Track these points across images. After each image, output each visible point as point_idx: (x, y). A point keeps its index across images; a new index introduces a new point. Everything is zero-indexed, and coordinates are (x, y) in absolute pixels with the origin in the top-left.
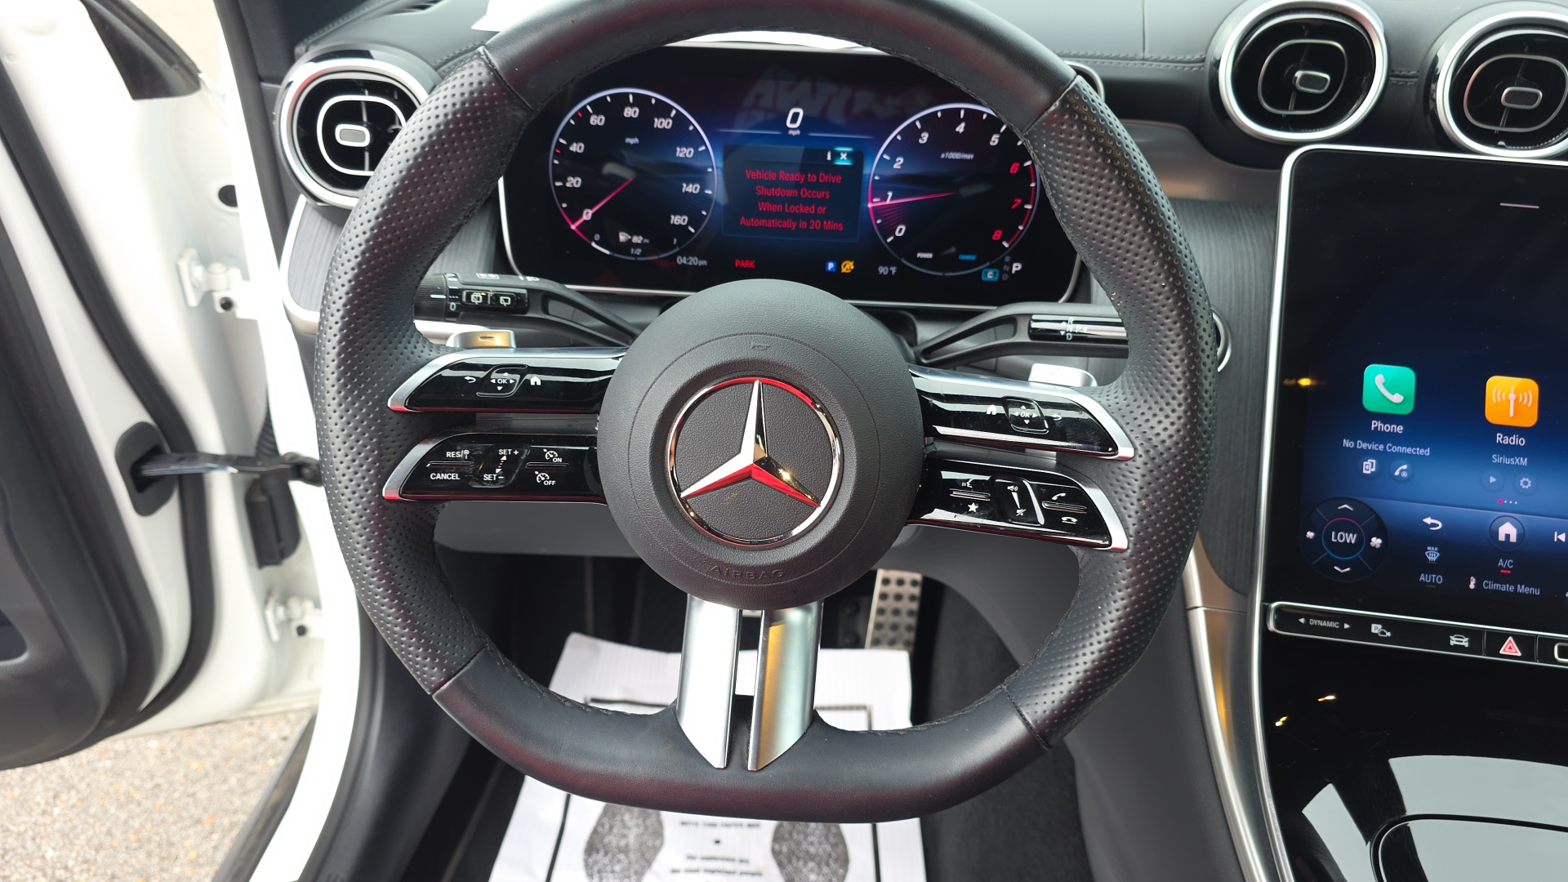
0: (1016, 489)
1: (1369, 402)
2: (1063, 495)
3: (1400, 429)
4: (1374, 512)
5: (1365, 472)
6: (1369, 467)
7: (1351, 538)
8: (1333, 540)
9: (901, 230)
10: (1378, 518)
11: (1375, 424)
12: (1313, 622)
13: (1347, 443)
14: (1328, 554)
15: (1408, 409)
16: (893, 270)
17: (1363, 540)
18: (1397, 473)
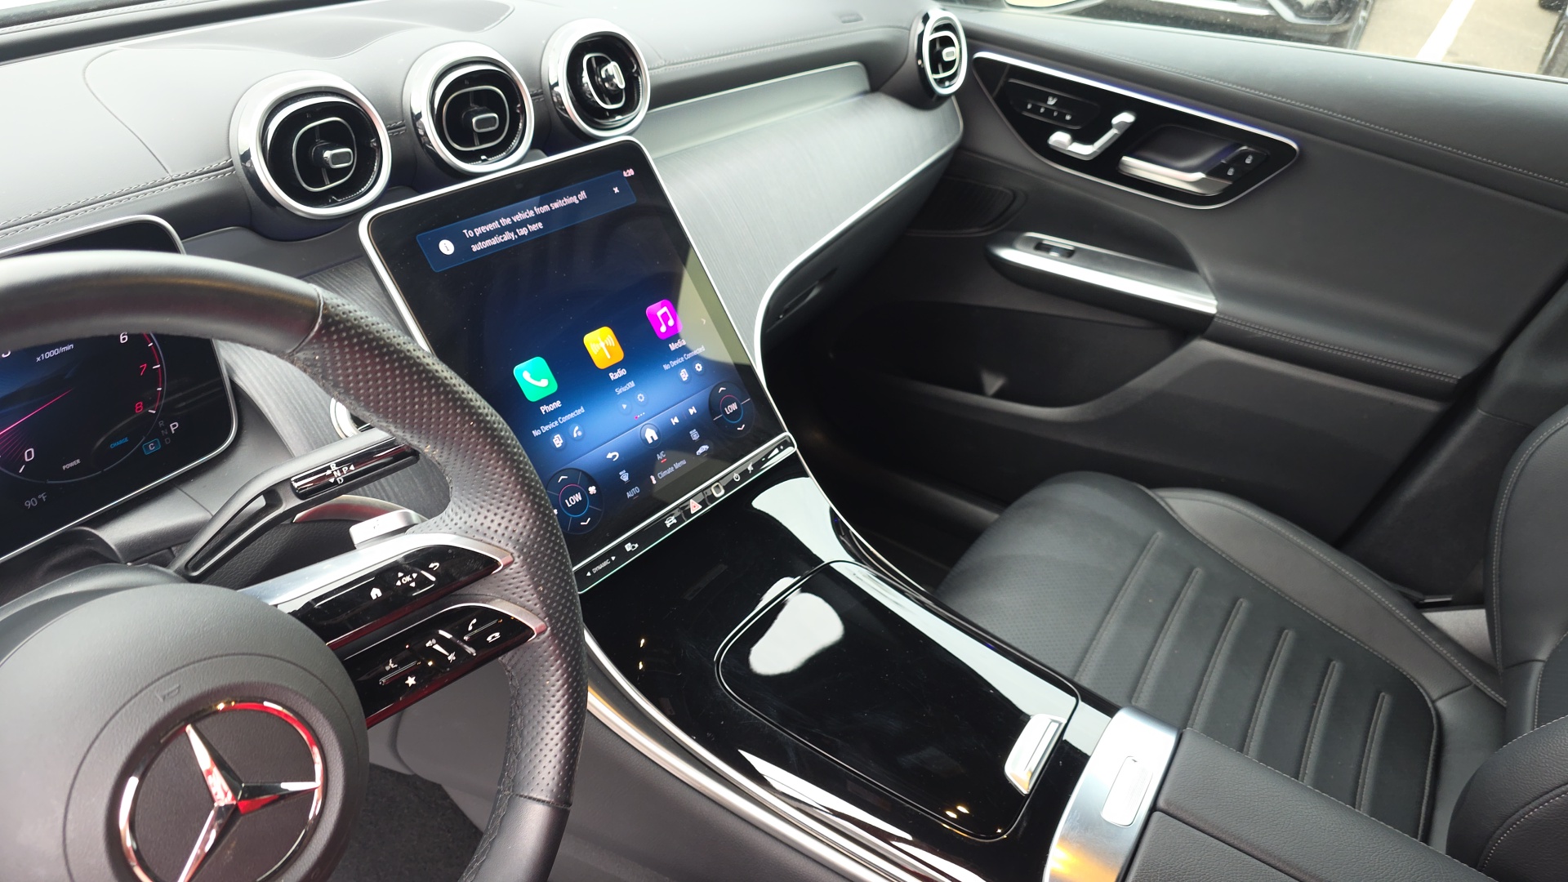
0: (434, 641)
1: (532, 396)
2: (474, 621)
3: (558, 404)
4: (580, 471)
5: (558, 446)
6: (558, 441)
7: (578, 497)
8: (569, 506)
9: (29, 454)
10: (584, 473)
11: (544, 409)
12: (595, 570)
13: (536, 433)
14: (573, 518)
15: (554, 387)
16: (43, 496)
17: (585, 494)
18: (575, 435)
